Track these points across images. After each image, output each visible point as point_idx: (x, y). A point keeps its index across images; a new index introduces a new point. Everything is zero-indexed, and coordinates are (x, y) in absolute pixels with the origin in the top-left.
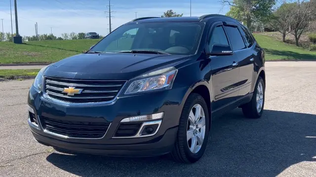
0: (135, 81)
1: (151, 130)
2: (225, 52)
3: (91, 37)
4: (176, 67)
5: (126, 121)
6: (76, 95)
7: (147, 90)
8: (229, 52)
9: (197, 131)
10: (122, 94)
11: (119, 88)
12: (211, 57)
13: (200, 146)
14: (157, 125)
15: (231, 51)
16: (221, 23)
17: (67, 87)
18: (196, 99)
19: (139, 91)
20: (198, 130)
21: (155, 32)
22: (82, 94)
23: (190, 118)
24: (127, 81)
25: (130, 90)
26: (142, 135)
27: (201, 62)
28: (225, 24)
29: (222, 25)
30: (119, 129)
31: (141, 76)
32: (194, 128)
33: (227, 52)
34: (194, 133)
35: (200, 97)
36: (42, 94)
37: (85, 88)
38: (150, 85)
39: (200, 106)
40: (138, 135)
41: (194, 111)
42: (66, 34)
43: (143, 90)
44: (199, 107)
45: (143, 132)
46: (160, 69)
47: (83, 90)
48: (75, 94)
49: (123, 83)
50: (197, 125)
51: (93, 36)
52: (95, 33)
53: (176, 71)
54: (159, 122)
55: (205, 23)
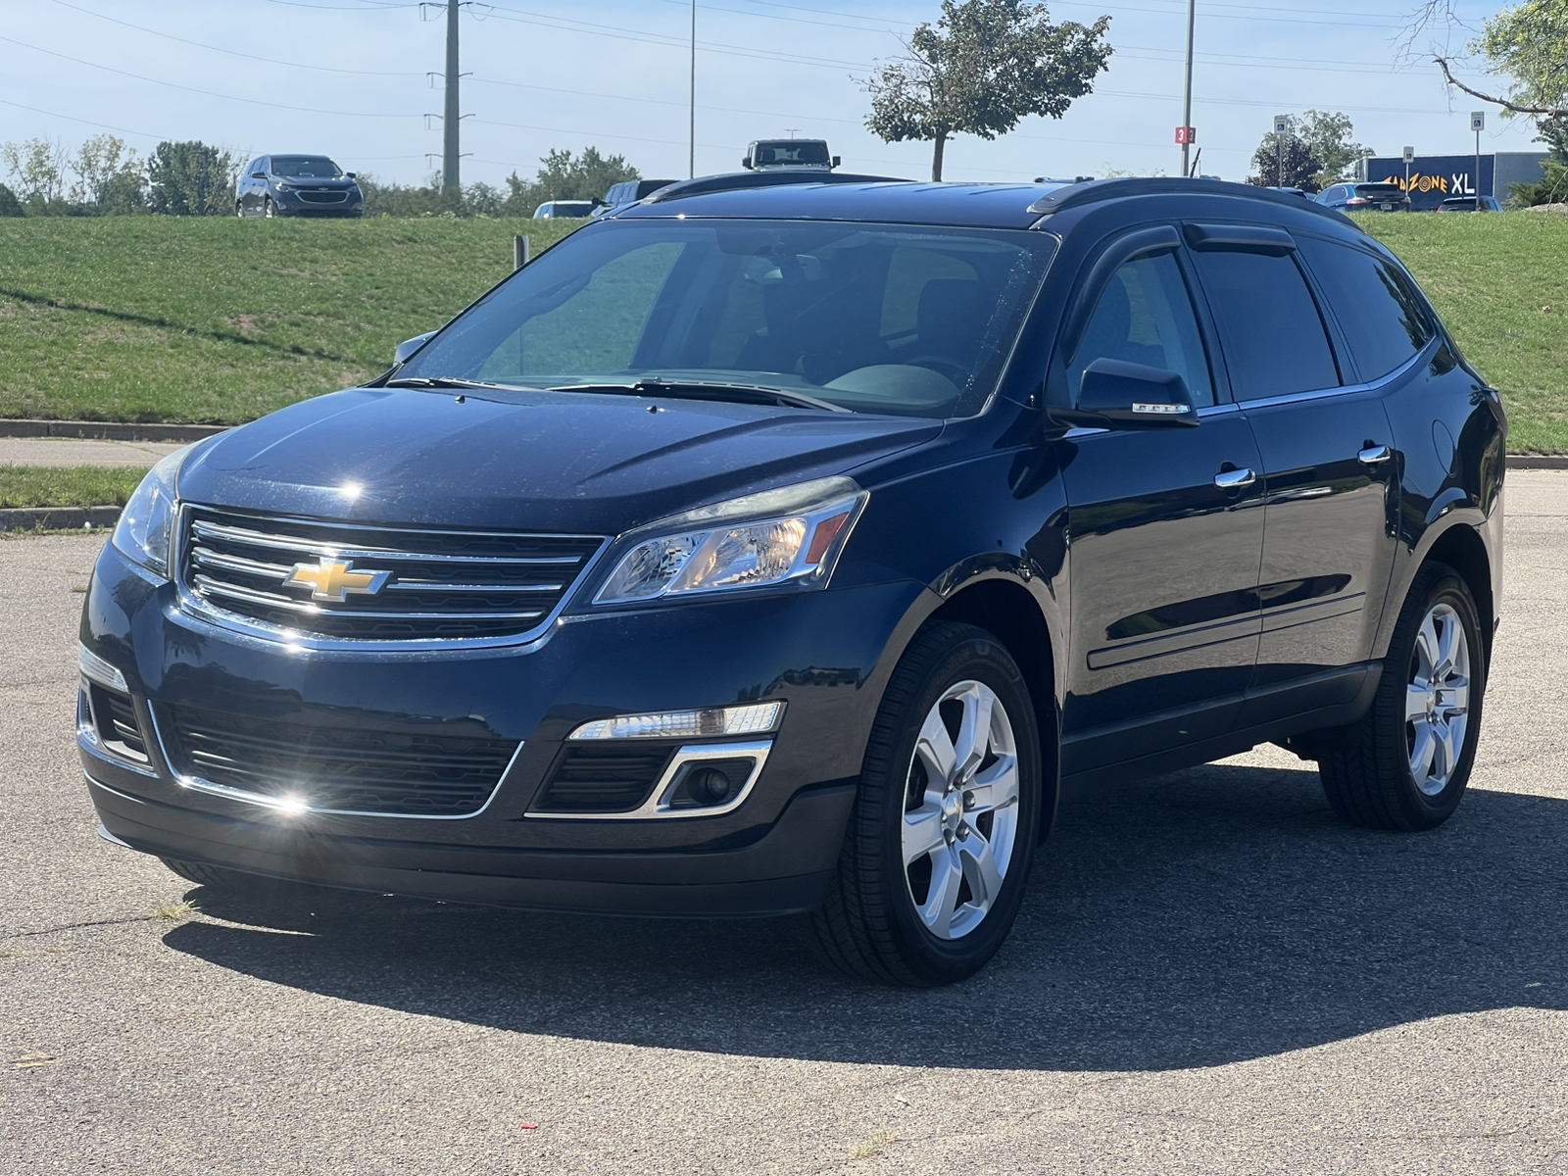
0: (648, 543)
1: (718, 785)
2: (1149, 408)
3: (286, 196)
4: (862, 480)
5: (595, 736)
6: (355, 601)
7: (707, 588)
8: (1172, 409)
9: (963, 825)
10: (581, 604)
11: (567, 574)
12: (1074, 432)
13: (984, 909)
14: (748, 763)
15: (1184, 409)
16: (1167, 235)
17: (311, 558)
18: (966, 653)
19: (667, 590)
20: (971, 818)
21: (778, 273)
22: (385, 598)
23: (924, 747)
24: (608, 539)
25: (622, 585)
26: (673, 808)
27: (1020, 461)
28: (1196, 240)
29: (1174, 250)
30: (561, 775)
31: (680, 518)
32: (953, 807)
33: (1161, 409)
34: (947, 834)
35: (986, 647)
36: (169, 593)
37: (400, 569)
38: (721, 563)
39: (991, 696)
40: (652, 808)
41: (953, 716)
42: (39, 155)
43: (687, 589)
44: (979, 699)
45: (675, 796)
46: (775, 487)
47: (392, 579)
48: (350, 596)
49: (587, 549)
50: (968, 796)
51: (310, 193)
52: (324, 165)
53: (860, 501)
54: (761, 752)
55: (1059, 240)
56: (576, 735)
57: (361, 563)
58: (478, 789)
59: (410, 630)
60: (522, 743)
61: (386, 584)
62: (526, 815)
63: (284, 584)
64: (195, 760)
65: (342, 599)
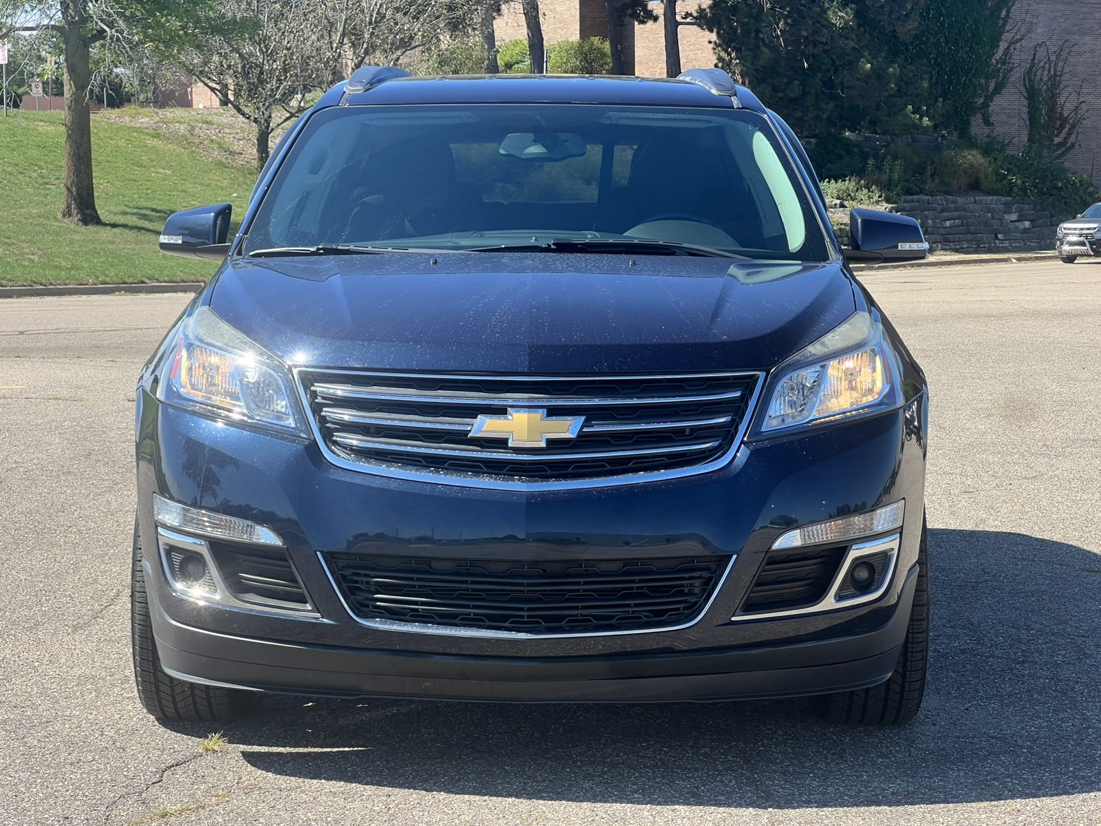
37: (591, 414)
48: (549, 441)
56: (777, 545)
57: (553, 412)
58: (685, 601)
59: (606, 467)
60: (735, 556)
61: (582, 428)
62: (733, 619)
63: (470, 435)
64: (378, 603)
65: (543, 444)
